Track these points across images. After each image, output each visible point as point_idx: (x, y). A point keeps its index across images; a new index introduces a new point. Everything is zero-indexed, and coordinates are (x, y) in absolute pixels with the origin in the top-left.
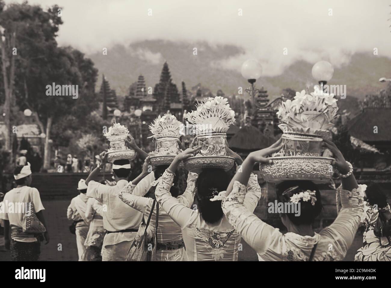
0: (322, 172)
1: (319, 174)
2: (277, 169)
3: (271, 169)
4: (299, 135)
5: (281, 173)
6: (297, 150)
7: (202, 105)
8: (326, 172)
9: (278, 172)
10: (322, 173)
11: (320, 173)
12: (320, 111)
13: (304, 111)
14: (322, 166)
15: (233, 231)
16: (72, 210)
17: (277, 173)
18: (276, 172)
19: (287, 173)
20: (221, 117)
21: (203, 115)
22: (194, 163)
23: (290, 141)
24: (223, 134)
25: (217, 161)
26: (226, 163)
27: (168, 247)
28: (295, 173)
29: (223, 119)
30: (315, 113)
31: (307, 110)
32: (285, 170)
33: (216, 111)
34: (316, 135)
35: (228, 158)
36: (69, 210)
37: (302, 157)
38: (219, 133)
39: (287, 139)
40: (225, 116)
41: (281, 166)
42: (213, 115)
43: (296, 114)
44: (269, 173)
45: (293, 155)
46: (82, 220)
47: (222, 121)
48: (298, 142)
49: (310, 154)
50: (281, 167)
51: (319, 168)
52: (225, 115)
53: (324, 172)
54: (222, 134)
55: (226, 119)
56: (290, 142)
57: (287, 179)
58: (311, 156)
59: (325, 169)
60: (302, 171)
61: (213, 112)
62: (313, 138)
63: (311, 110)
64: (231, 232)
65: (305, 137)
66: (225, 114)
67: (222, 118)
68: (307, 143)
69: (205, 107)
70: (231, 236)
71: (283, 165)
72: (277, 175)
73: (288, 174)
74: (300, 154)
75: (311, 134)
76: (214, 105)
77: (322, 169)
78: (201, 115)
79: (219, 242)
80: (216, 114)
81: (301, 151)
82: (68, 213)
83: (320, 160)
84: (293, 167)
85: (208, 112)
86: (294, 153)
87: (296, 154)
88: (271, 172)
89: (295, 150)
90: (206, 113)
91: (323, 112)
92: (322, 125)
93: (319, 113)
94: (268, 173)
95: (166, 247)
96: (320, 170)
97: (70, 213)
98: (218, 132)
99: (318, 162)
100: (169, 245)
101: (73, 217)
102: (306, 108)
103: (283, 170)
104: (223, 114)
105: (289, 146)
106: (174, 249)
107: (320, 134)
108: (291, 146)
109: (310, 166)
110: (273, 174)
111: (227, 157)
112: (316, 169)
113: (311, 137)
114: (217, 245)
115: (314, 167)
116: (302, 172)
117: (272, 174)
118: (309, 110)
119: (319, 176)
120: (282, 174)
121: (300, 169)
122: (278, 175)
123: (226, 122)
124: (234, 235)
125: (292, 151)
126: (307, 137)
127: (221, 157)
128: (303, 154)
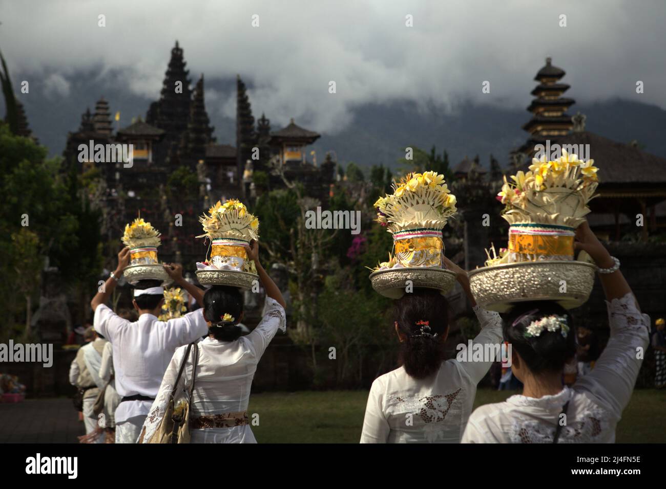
0: (579, 286)
1: (574, 289)
2: (506, 283)
3: (496, 284)
4: (541, 227)
5: (514, 290)
6: (539, 251)
7: (402, 185)
8: (584, 285)
9: (507, 288)
10: (579, 288)
11: (576, 287)
12: (570, 188)
13: (546, 188)
14: (579, 277)
15: (456, 393)
16: (78, 368)
17: (505, 290)
18: (504, 288)
19: (524, 289)
20: (433, 205)
21: (404, 201)
22: (390, 278)
23: (525, 238)
24: (437, 232)
25: (429, 276)
26: (442, 280)
27: (216, 423)
28: (536, 287)
29: (436, 208)
30: (564, 192)
31: (552, 186)
32: (521, 284)
33: (426, 194)
34: (567, 226)
35: (445, 272)
36: (73, 367)
37: (547, 262)
38: (431, 231)
39: (521, 234)
40: (440, 204)
41: (513, 278)
42: (421, 202)
43: (534, 193)
44: (492, 290)
45: (532, 258)
46: (93, 386)
47: (436, 211)
48: (540, 238)
49: (560, 256)
50: (512, 280)
51: (575, 279)
52: (440, 202)
53: (582, 285)
54: (435, 231)
55: (441, 209)
56: (527, 238)
57: (522, 299)
58: (561, 259)
59: (582, 281)
60: (549, 284)
61: (420, 196)
62: (563, 230)
63: (558, 186)
64: (454, 394)
65: (550, 229)
66: (441, 200)
67: (435, 206)
68: (555, 239)
69: (408, 188)
70: (453, 401)
71: (517, 275)
72: (506, 293)
73: (526, 291)
74: (543, 257)
75: (559, 224)
76: (423, 186)
77: (579, 281)
78: (402, 201)
79: (437, 412)
80: (426, 200)
81: (546, 252)
82: (72, 373)
83: (575, 266)
84: (533, 279)
85: (413, 196)
86: (535, 255)
87: (537, 258)
88: (496, 289)
89: (536, 252)
90: (409, 199)
91: (576, 189)
92: (575, 211)
93: (570, 191)
94: (490, 291)
95: (214, 423)
96: (576, 282)
97: (75, 372)
98: (429, 229)
99: (572, 269)
100: (219, 419)
101: (79, 380)
102: (551, 184)
103: (517, 285)
104: (436, 200)
105: (525, 245)
106: (228, 426)
107: (572, 225)
108: (529, 244)
109: (560, 276)
110: (500, 292)
111: (444, 270)
112: (569, 281)
113: (560, 230)
114: (434, 418)
115: (567, 277)
116: (548, 286)
117: (498, 292)
118: (555, 186)
119: (575, 293)
120: (516, 290)
121: (545, 281)
122: (508, 293)
123: (441, 214)
124: (459, 399)
125: (531, 253)
126: (553, 229)
127: (435, 270)
128: (549, 258)
